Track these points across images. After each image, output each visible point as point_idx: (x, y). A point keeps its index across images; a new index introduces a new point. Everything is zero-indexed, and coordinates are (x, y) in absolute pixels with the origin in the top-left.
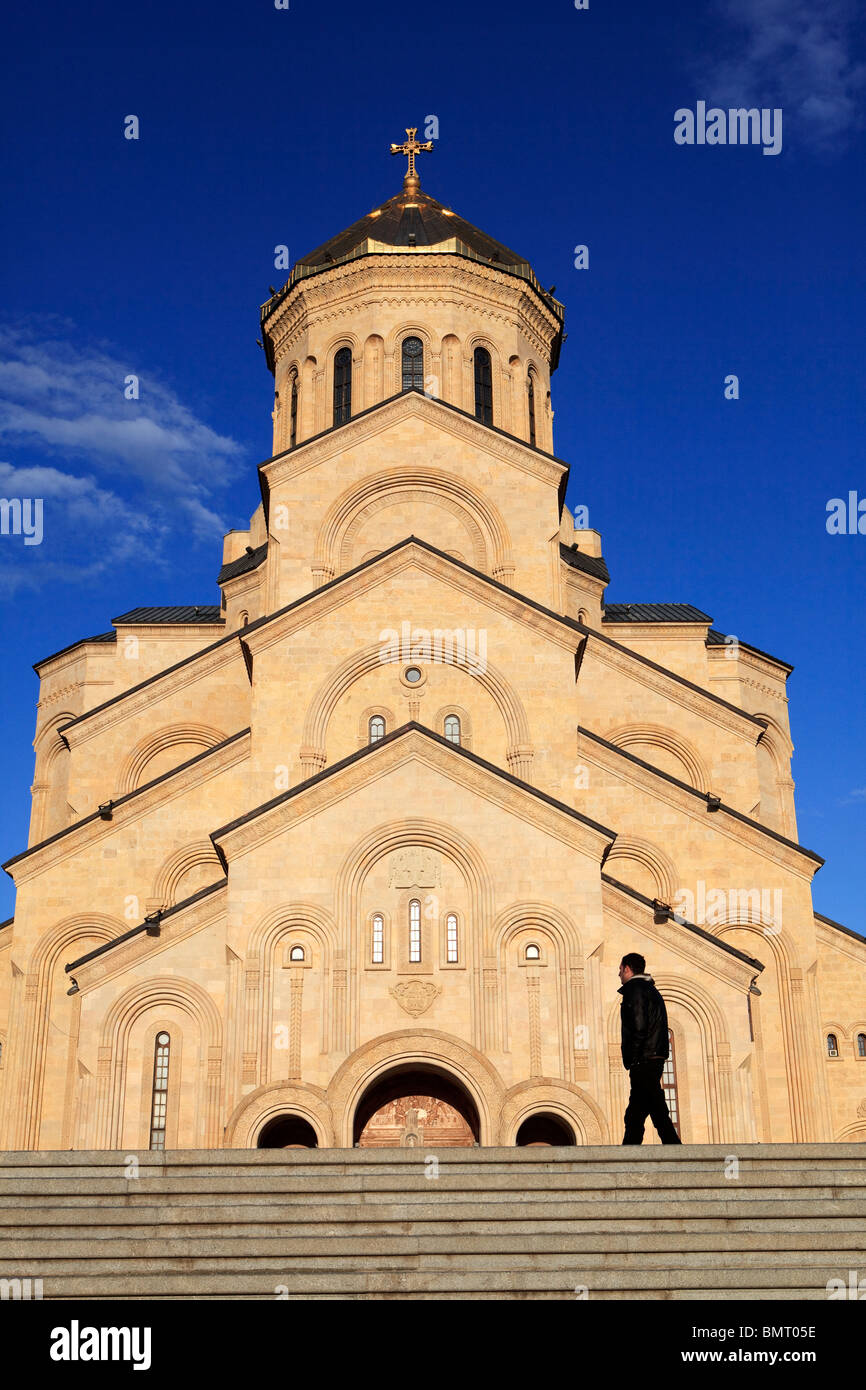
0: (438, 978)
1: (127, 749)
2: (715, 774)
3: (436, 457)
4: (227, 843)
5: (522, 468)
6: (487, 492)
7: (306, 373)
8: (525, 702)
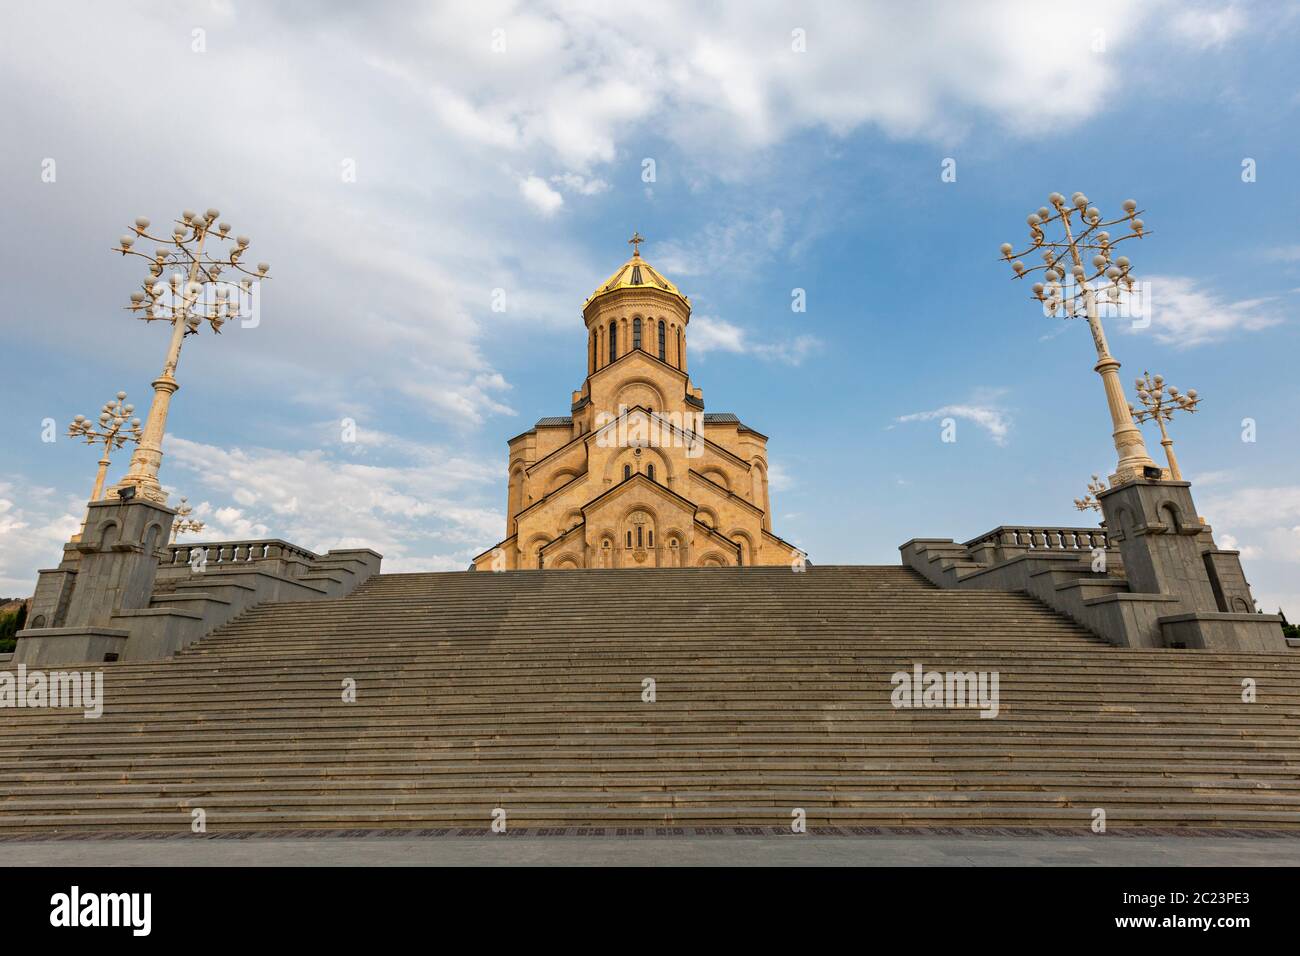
0: (647, 551)
1: (547, 476)
2: (734, 482)
3: (645, 372)
4: (586, 511)
5: (673, 376)
6: (661, 385)
7: (599, 333)
8: (673, 461)
